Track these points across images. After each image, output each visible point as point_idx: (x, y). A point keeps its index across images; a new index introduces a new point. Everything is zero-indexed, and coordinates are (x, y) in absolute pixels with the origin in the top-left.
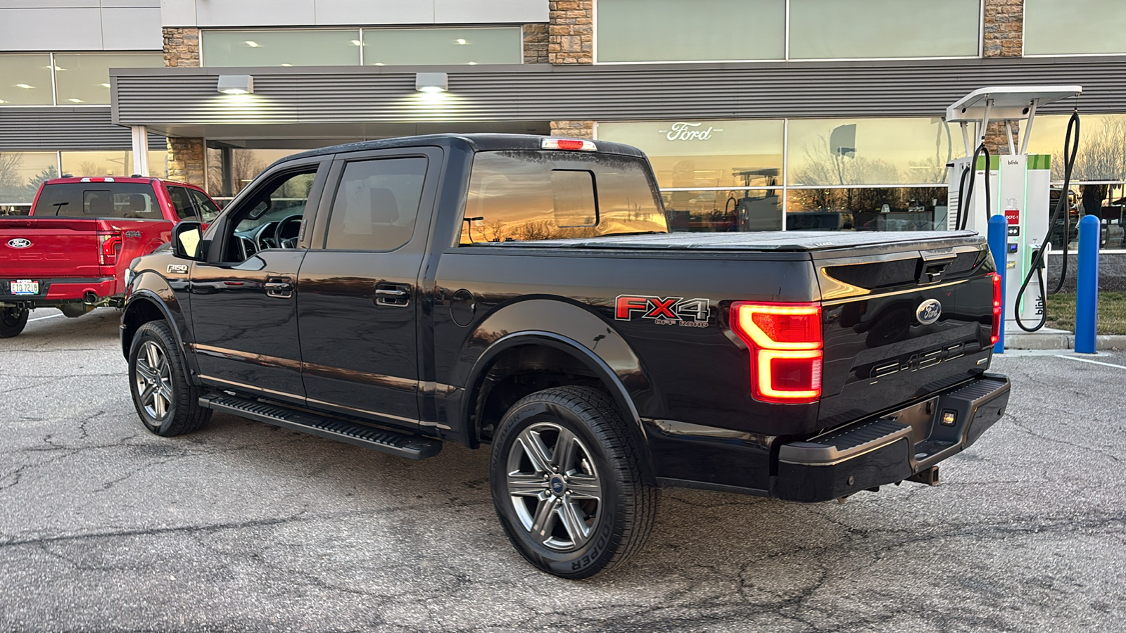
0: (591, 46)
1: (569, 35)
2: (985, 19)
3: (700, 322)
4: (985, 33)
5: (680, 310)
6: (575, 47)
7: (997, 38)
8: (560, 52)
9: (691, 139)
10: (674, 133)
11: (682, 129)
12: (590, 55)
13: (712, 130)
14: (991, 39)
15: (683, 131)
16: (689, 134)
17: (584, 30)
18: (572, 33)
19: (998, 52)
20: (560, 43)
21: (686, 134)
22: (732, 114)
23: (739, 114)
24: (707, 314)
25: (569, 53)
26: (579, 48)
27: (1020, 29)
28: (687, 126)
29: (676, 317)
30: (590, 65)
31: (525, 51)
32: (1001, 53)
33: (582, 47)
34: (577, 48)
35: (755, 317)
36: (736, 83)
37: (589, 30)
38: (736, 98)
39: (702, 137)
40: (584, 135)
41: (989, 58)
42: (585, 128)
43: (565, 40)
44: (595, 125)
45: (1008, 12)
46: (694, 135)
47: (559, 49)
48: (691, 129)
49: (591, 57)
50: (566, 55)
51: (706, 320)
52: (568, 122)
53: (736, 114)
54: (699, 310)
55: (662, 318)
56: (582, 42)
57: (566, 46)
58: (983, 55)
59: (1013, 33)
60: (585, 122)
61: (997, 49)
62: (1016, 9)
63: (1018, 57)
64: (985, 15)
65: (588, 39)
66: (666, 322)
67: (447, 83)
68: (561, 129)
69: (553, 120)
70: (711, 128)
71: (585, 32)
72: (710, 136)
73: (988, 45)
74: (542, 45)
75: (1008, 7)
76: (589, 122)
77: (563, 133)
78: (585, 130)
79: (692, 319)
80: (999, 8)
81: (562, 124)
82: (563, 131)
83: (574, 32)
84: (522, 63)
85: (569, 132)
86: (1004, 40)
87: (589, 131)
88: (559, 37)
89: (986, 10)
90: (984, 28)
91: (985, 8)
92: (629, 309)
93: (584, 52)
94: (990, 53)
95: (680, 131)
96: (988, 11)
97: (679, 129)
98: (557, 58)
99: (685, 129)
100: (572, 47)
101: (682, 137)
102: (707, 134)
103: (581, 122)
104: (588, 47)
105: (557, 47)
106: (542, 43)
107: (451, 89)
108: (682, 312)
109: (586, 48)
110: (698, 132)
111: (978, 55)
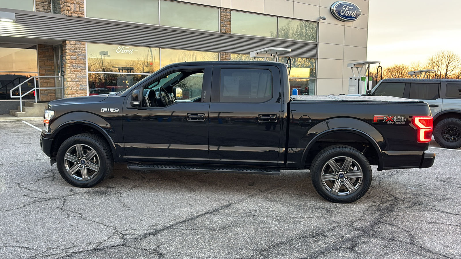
0: (84, 10)
1: (74, 3)
2: (221, 19)
3: (403, 122)
4: (221, 24)
5: (396, 119)
6: (77, 9)
7: (224, 27)
8: (70, 10)
9: (126, 53)
10: (119, 50)
11: (122, 49)
12: (83, 13)
13: (133, 50)
14: (222, 26)
15: (122, 50)
16: (125, 51)
17: (81, 2)
18: (75, 3)
19: (225, 31)
20: (70, 7)
21: (124, 51)
22: (141, 45)
23: (144, 45)
24: (405, 120)
25: (74, 11)
26: (79, 10)
27: (230, 24)
28: (124, 47)
29: (394, 121)
30: (83, 18)
31: (36, 5)
32: (225, 32)
33: (80, 10)
34: (78, 10)
35: (420, 120)
36: (142, 32)
37: (83, 3)
38: (142, 38)
39: (130, 52)
40: (82, 48)
41: (222, 33)
42: (82, 45)
43: (72, 6)
44: (86, 44)
45: (227, 18)
46: (127, 51)
47: (69, 9)
48: (125, 49)
49: (84, 15)
50: (73, 12)
51: (404, 122)
52: (74, 42)
53: (143, 45)
54: (402, 119)
55: (390, 122)
56: (80, 8)
57: (73, 8)
58: (221, 32)
59: (228, 25)
60: (82, 42)
61: (224, 30)
62: (229, 17)
63: (230, 34)
64: (221, 18)
65: (82, 6)
66: (391, 123)
67: (15, 18)
68: (71, 44)
69: (67, 40)
70: (133, 49)
71: (81, 3)
72: (133, 52)
73: (222, 29)
74: (45, 4)
75: (227, 16)
76: (84, 42)
77: (72, 46)
78: (82, 46)
79: (400, 122)
80: (225, 16)
81: (72, 42)
82: (72, 45)
83: (76, 2)
84: (35, 11)
85: (75, 46)
86: (226, 27)
87: (84, 46)
88: (69, 4)
89: (221, 16)
90: (221, 22)
91: (220, 16)
92: (378, 119)
93: (81, 12)
94: (223, 31)
95: (121, 49)
96: (221, 17)
97: (121, 48)
98: (68, 13)
99: (123, 49)
100: (75, 9)
101: (122, 52)
102: (132, 51)
103: (81, 42)
104: (83, 10)
105: (69, 8)
106: (45, 3)
107: (17, 21)
108: (396, 120)
109: (81, 10)
110: (128, 51)
111: (219, 32)
